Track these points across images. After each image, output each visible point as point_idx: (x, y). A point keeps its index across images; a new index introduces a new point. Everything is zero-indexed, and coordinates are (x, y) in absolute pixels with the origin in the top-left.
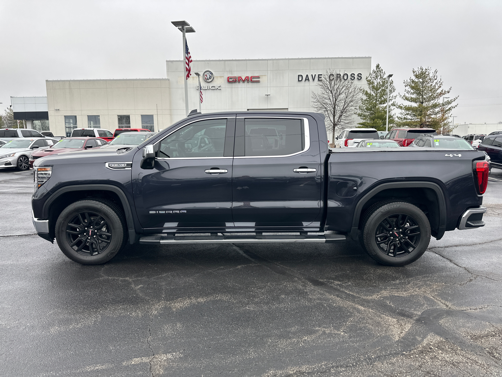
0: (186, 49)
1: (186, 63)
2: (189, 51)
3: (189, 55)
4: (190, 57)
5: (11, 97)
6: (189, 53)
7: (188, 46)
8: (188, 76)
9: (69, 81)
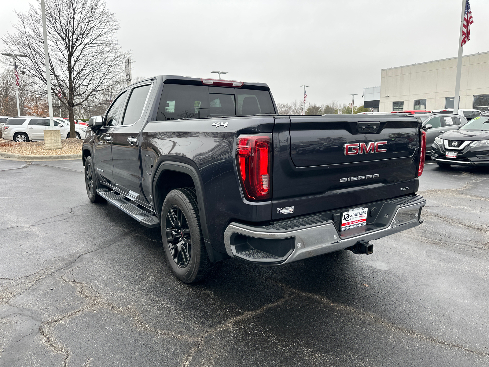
0: (466, 8)
1: (464, 26)
2: (471, 9)
3: (469, 15)
4: (471, 17)
5: (364, 88)
6: (470, 12)
7: (470, 3)
8: (464, 42)
9: (401, 67)
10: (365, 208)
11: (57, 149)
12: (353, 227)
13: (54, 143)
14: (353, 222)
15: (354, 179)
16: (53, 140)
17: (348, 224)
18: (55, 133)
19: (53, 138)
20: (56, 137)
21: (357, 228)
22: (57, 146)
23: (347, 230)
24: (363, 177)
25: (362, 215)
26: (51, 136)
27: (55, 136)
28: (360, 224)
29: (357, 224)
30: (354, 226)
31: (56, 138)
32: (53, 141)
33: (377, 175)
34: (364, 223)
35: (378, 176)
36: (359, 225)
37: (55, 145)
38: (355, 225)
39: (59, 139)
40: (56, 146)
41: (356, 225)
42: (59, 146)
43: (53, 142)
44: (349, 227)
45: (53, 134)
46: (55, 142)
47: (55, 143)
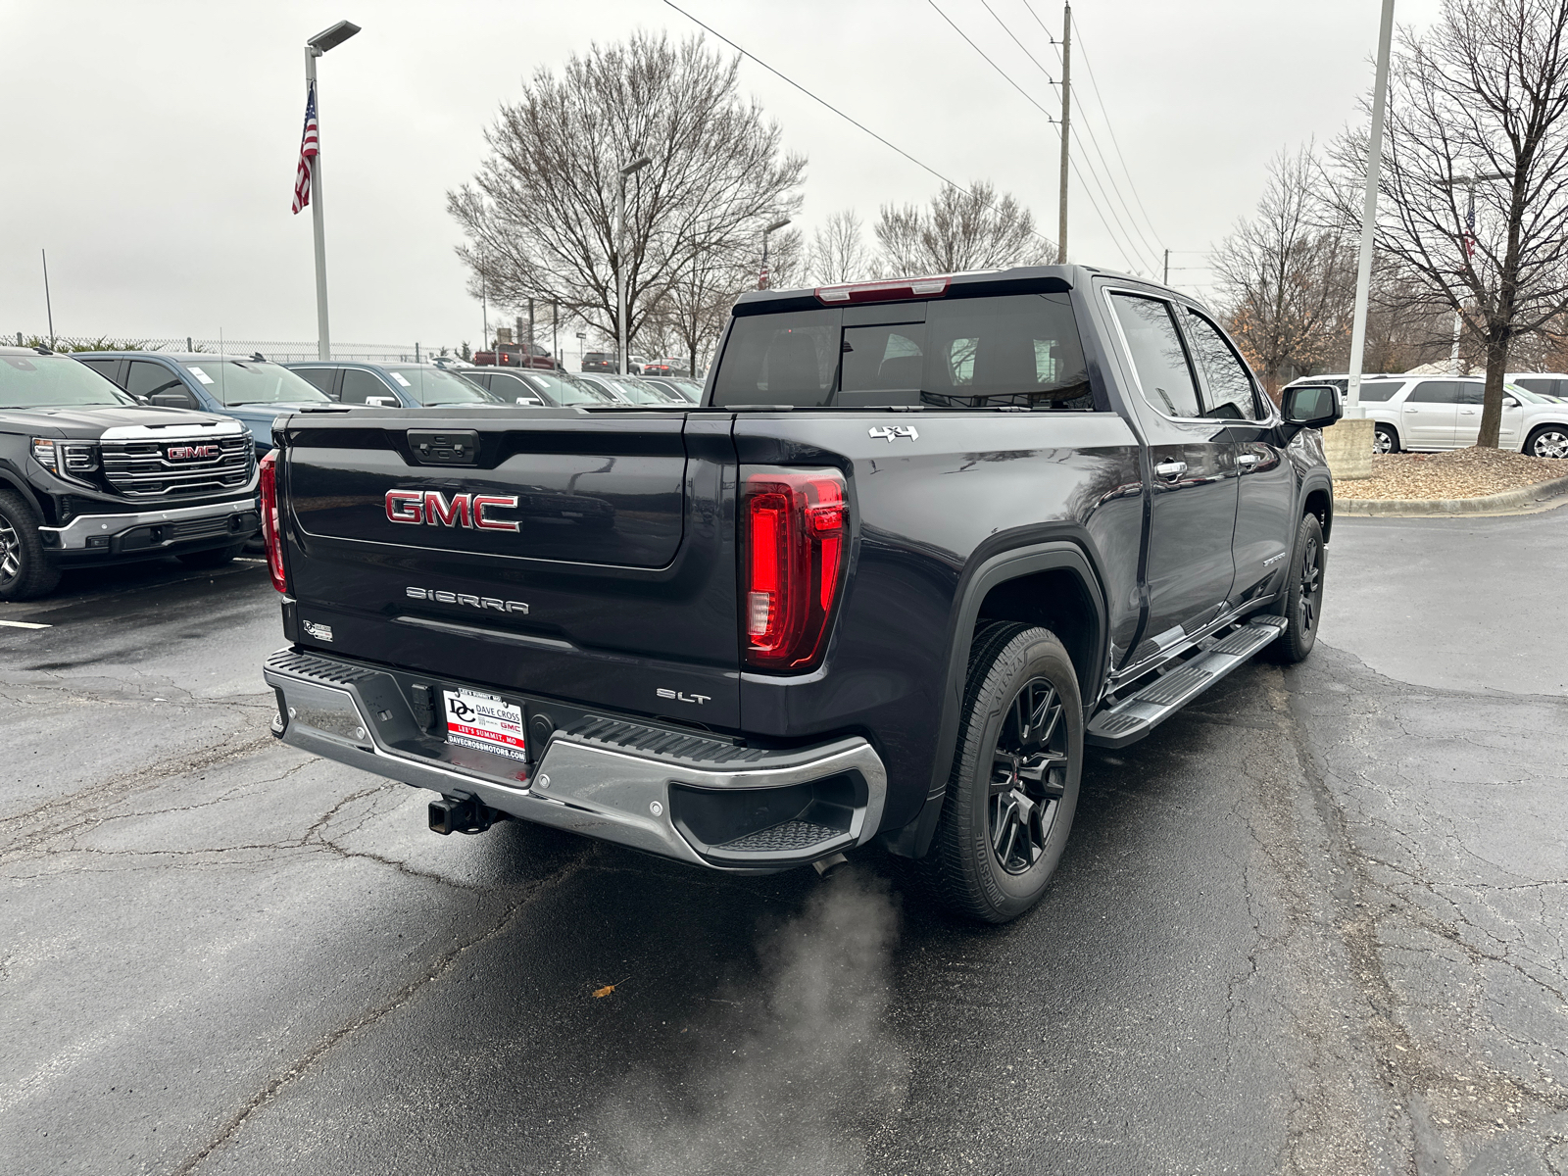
10: (509, 701)
11: (1350, 479)
12: (482, 747)
13: (1342, 460)
14: (487, 735)
15: (446, 597)
16: (1340, 450)
17: (470, 733)
18: (1352, 429)
19: (1343, 443)
20: (1352, 441)
21: (494, 757)
22: (1352, 470)
23: (464, 747)
24: (474, 600)
25: (511, 724)
26: (1337, 439)
27: (1350, 438)
28: (505, 748)
29: (497, 746)
30: (486, 748)
31: (1352, 445)
32: (1341, 453)
33: (524, 608)
34: (519, 752)
35: (526, 611)
36: (502, 751)
37: (1346, 467)
38: (489, 744)
39: (1360, 449)
40: (1348, 469)
41: (493, 745)
42: (1359, 469)
43: (1339, 457)
44: (469, 742)
45: (1342, 432)
46: (1345, 457)
47: (1346, 460)
